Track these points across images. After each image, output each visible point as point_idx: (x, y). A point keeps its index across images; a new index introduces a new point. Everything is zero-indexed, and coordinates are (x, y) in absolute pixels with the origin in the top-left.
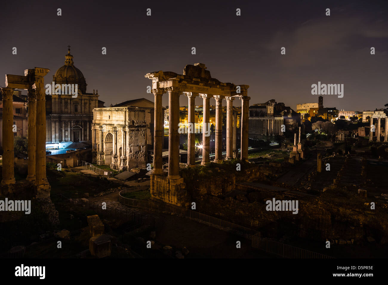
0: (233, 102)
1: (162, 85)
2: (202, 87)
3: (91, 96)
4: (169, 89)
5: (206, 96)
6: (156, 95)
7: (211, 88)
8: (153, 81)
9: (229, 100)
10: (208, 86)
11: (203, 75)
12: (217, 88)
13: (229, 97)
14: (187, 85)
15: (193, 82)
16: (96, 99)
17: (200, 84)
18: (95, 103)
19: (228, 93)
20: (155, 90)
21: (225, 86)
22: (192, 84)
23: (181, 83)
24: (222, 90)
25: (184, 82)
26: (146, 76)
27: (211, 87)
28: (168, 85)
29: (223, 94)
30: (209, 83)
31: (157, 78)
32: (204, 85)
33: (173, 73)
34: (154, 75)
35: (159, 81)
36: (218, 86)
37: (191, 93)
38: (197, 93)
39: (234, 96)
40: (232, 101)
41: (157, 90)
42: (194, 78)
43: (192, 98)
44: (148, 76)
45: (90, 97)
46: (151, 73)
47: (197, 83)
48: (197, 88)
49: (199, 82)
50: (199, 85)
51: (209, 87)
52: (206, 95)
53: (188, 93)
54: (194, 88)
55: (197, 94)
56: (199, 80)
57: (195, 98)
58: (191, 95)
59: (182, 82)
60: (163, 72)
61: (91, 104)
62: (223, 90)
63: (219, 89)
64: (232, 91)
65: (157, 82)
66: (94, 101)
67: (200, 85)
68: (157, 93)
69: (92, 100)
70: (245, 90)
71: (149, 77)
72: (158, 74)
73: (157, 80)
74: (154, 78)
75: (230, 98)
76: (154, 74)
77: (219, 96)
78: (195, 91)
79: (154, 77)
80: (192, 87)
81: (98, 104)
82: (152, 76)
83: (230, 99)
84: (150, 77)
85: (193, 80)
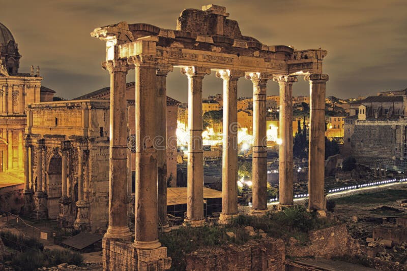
0: (293, 86)
1: (124, 52)
2: (220, 55)
3: (26, 78)
4: (135, 59)
5: (229, 74)
6: (113, 72)
7: (240, 57)
8: (108, 44)
9: (283, 83)
10: (233, 53)
11: (220, 30)
12: (253, 56)
13: (283, 77)
14: (184, 50)
15: (197, 45)
16: (36, 84)
17: (215, 48)
18: (35, 93)
19: (280, 67)
20: (110, 61)
21: (273, 53)
22: (195, 48)
23: (170, 46)
24: (265, 61)
25: (175, 44)
26: (93, 35)
27: (238, 55)
28: (135, 52)
29: (269, 70)
30: (234, 45)
31: (115, 37)
32: (223, 52)
33: (149, 26)
34: (107, 32)
35: (118, 44)
36: (257, 53)
37: (193, 67)
38: (205, 68)
39: (294, 74)
40: (290, 85)
41: (114, 61)
42: (198, 37)
43: (194, 78)
44: (97, 34)
45: (25, 80)
46: (102, 28)
47: (205, 46)
48: (207, 58)
49: (212, 44)
50: (211, 51)
51: (236, 56)
52: (228, 71)
53: (186, 68)
54: (200, 58)
55: (207, 70)
56: (211, 41)
57: (202, 78)
58: (194, 71)
59: (172, 46)
60: (129, 25)
61: (26, 95)
62: (269, 60)
63: (259, 59)
64: (289, 62)
65: (115, 46)
66: (32, 90)
67: (213, 50)
68: (114, 69)
69: (28, 87)
70: (315, 61)
71: (98, 36)
72: (115, 29)
73: (115, 42)
74: (109, 37)
75: (286, 77)
76: (107, 29)
77: (258, 74)
78: (201, 63)
79: (108, 34)
80: (196, 56)
81: (39, 95)
82: (104, 33)
83: (286, 80)
84: (100, 36)
85: (197, 40)
